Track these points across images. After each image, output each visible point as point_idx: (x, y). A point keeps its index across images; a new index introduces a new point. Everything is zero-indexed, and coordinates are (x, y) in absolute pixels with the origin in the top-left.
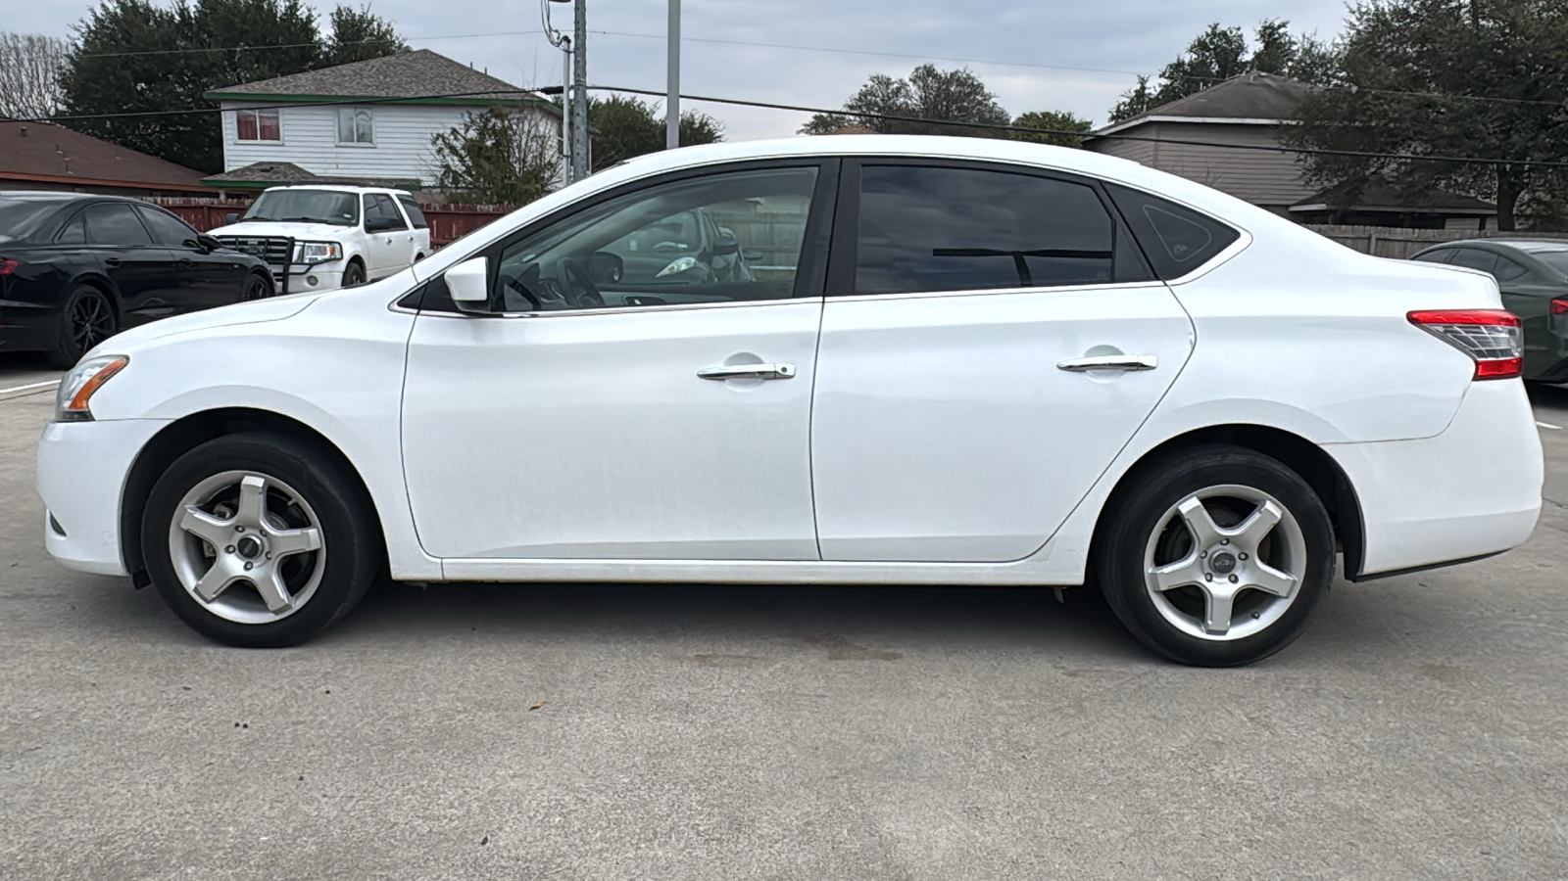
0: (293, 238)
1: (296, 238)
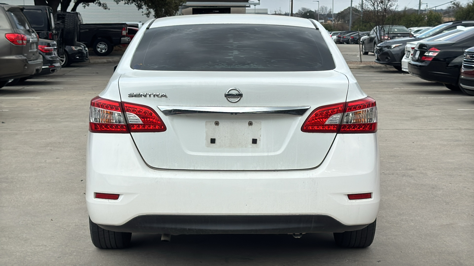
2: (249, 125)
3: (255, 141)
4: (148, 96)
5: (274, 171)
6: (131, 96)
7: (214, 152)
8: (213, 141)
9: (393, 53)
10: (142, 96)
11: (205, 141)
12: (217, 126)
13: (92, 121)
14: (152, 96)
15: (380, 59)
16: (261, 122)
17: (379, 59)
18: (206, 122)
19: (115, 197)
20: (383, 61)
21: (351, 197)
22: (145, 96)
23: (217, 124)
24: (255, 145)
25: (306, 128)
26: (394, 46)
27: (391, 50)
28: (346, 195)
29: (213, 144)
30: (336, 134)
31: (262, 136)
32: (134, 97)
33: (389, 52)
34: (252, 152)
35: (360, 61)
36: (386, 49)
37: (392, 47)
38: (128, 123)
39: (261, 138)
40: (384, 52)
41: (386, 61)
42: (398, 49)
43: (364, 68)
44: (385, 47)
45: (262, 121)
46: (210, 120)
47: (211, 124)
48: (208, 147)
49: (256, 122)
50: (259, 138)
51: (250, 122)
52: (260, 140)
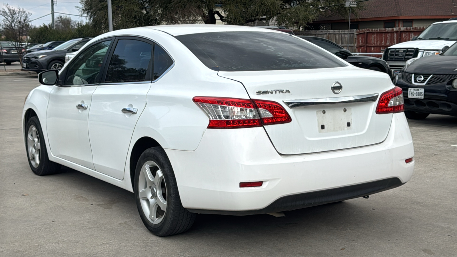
0: (418, 48)
1: (419, 48)
3: (349, 124)
4: (274, 92)
5: (360, 147)
6: (259, 93)
7: (325, 136)
8: (323, 127)
9: (40, 62)
10: (269, 93)
11: (318, 128)
12: (324, 114)
13: (211, 119)
14: (277, 92)
15: (30, 67)
16: (351, 109)
17: (28, 67)
18: (317, 111)
19: (259, 184)
20: (32, 68)
22: (272, 93)
23: (324, 112)
24: (349, 127)
25: (379, 111)
26: (41, 56)
27: (39, 60)
28: (405, 160)
29: (323, 130)
30: (393, 114)
31: (352, 119)
32: (262, 95)
33: (37, 61)
34: (348, 134)
35: (4, 69)
36: (34, 60)
37: (39, 58)
38: (261, 118)
39: (352, 121)
40: (32, 62)
41: (35, 69)
42: (44, 59)
43: (12, 74)
44: (33, 57)
45: (351, 107)
46: (319, 110)
47: (320, 113)
48: (320, 132)
49: (348, 109)
50: (351, 122)
51: (344, 109)
52: (352, 123)
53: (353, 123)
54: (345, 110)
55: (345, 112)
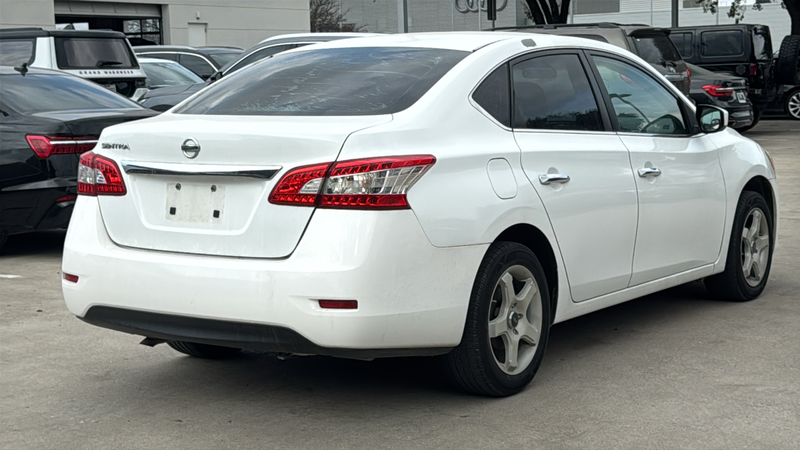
2: (212, 191)
3: (216, 214)
4: (115, 147)
6: (103, 147)
7: (174, 227)
8: (173, 211)
11: (165, 211)
12: (178, 190)
14: (118, 147)
16: (225, 187)
18: (168, 184)
21: (325, 304)
22: (113, 147)
23: (178, 187)
24: (216, 219)
25: (275, 198)
28: (315, 300)
29: (173, 216)
30: (313, 209)
31: (225, 207)
34: (211, 229)
38: (96, 182)
39: (224, 209)
46: (171, 182)
47: (172, 188)
48: (167, 218)
49: (220, 187)
50: (222, 210)
51: (213, 186)
52: (222, 213)
53: (224, 212)
54: (213, 189)
55: (213, 192)
